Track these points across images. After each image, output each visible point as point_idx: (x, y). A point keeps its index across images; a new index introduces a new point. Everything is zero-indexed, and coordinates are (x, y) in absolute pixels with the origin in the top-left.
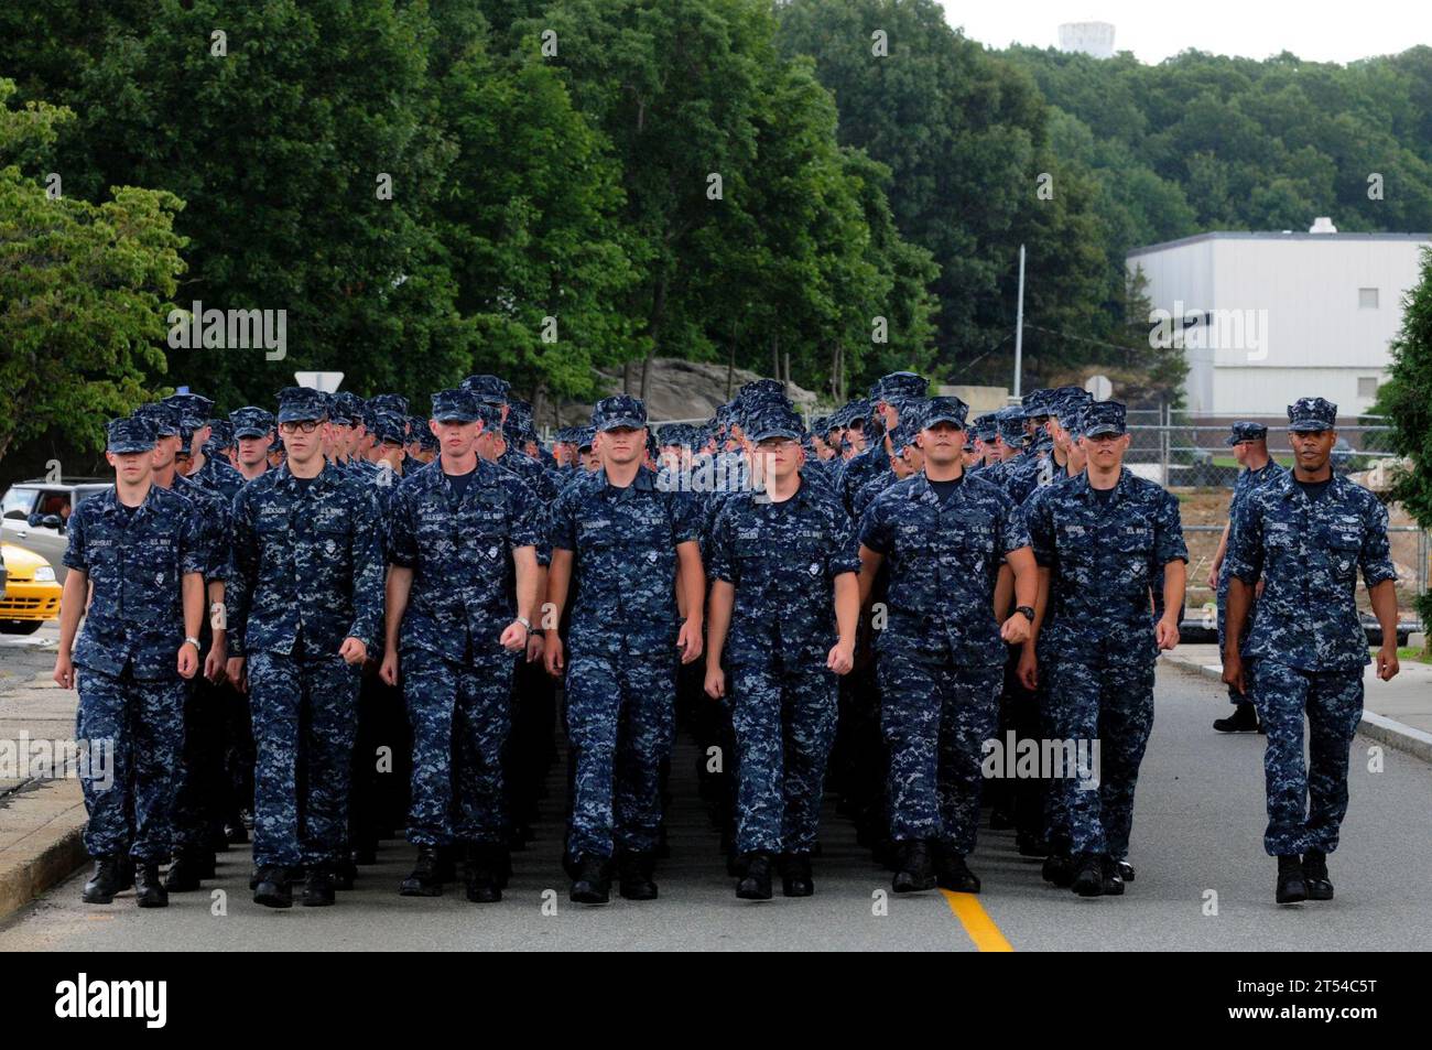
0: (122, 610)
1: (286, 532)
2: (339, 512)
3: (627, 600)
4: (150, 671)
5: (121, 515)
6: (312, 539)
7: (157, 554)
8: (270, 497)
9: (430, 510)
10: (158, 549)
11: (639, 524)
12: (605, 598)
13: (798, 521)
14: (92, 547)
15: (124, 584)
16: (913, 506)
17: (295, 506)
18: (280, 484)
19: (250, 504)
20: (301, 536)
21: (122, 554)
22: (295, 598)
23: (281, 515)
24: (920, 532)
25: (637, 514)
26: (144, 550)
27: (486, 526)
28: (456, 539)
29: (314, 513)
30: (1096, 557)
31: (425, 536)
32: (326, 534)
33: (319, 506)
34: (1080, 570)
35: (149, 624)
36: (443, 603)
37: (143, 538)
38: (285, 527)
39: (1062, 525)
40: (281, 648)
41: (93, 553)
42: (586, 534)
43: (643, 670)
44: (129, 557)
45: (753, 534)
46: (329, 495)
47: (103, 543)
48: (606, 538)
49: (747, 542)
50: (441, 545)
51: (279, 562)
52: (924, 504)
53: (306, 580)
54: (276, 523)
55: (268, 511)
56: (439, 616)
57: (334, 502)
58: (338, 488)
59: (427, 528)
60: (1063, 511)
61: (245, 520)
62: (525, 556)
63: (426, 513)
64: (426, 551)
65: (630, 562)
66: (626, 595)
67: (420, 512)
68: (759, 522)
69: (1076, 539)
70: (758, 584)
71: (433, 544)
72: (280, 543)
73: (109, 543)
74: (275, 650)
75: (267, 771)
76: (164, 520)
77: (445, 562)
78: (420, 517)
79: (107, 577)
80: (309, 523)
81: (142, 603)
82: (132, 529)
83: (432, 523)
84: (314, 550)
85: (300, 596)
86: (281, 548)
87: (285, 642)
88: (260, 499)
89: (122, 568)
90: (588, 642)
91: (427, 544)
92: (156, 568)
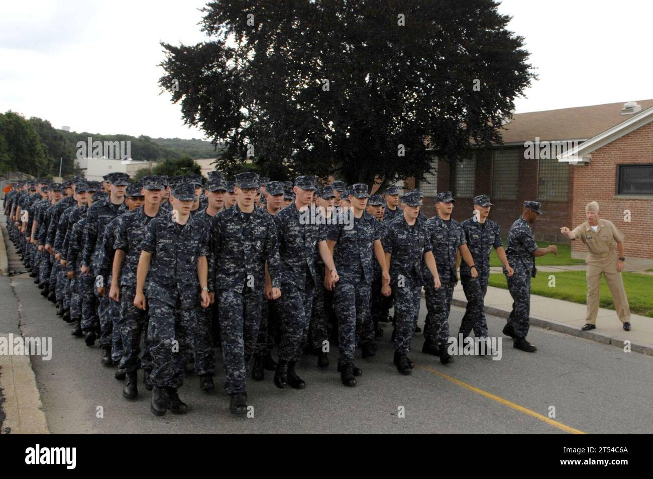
0: (176, 274)
1: (240, 237)
2: (263, 228)
3: (363, 262)
4: (187, 303)
5: (177, 228)
6: (252, 240)
7: (193, 247)
8: (231, 221)
9: (294, 225)
10: (194, 245)
11: (367, 233)
12: (353, 261)
13: (419, 233)
14: (161, 243)
15: (177, 262)
16: (439, 228)
17: (244, 225)
18: (236, 215)
19: (221, 223)
20: (246, 239)
21: (177, 247)
22: (244, 266)
23: (238, 229)
24: (443, 238)
25: (365, 229)
26: (188, 246)
27: (315, 232)
28: (304, 238)
29: (253, 229)
30: (482, 245)
31: (291, 236)
32: (257, 239)
33: (255, 226)
34: (476, 249)
35: (187, 280)
36: (297, 264)
37: (187, 240)
38: (240, 235)
39: (471, 235)
40: (238, 289)
41: (161, 245)
42: (347, 236)
43: (365, 288)
44: (180, 249)
45: (404, 237)
46: (259, 221)
47: (167, 241)
48: (355, 238)
49: (402, 240)
50: (298, 240)
51: (235, 250)
52: (443, 228)
53: (248, 259)
54: (235, 233)
55: (231, 227)
56: (295, 269)
57: (261, 224)
58: (262, 218)
59: (293, 233)
60: (471, 230)
61: (218, 230)
62: (324, 244)
63: (292, 226)
64: (291, 242)
65: (364, 247)
66: (363, 260)
67: (289, 226)
68: (406, 232)
69: (476, 239)
70: (406, 255)
71: (294, 239)
72: (237, 242)
73: (171, 241)
74: (235, 290)
75: (236, 349)
76: (196, 231)
77: (299, 247)
78: (289, 228)
79: (168, 257)
80: (251, 234)
81: (184, 270)
82: (182, 235)
83: (295, 231)
84: (252, 245)
85: (246, 266)
86: (237, 244)
87: (239, 287)
88: (227, 222)
89: (177, 254)
90: (348, 278)
91: (291, 239)
92: (192, 254)
